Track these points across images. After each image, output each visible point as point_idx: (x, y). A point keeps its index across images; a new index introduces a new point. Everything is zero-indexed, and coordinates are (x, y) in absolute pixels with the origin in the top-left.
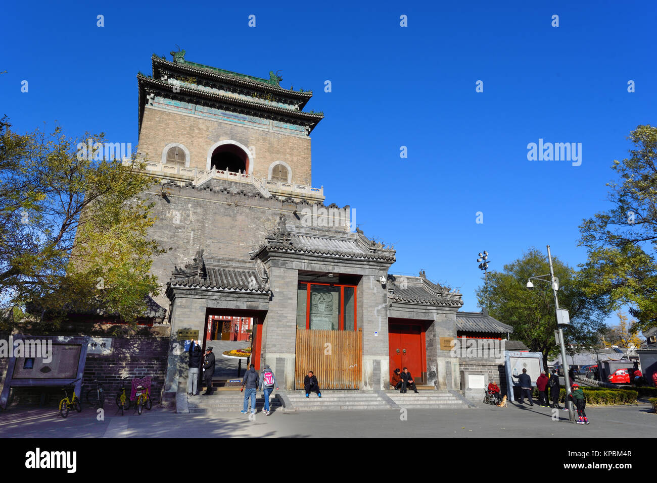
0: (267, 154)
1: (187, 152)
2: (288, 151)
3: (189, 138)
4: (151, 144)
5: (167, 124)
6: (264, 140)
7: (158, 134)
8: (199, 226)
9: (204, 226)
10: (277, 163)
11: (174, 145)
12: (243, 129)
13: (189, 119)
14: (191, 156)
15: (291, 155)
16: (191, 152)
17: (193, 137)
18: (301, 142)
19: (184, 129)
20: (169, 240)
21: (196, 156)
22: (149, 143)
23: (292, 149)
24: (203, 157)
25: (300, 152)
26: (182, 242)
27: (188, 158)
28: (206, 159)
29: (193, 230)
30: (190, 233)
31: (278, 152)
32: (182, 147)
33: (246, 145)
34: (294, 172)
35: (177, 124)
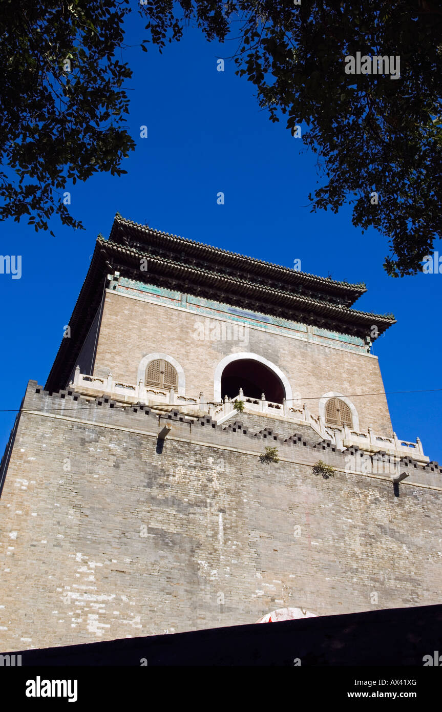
0: (312, 379)
1: (179, 369)
2: (345, 375)
3: (183, 346)
4: (118, 353)
5: (144, 322)
6: (304, 355)
7: (129, 337)
8: (231, 501)
9: (240, 503)
10: (331, 394)
11: (157, 356)
12: (268, 337)
13: (179, 314)
14: (186, 377)
15: (351, 383)
16: (186, 371)
17: (188, 345)
18: (363, 362)
19: (172, 330)
20: (179, 530)
21: (196, 376)
22: (114, 350)
23: (351, 373)
24: (207, 379)
25: (364, 379)
26: (203, 535)
27: (181, 380)
28: (213, 382)
29: (222, 511)
30: (217, 515)
31: (329, 377)
32: (170, 359)
33: (275, 362)
34: (360, 413)
35: (159, 323)
